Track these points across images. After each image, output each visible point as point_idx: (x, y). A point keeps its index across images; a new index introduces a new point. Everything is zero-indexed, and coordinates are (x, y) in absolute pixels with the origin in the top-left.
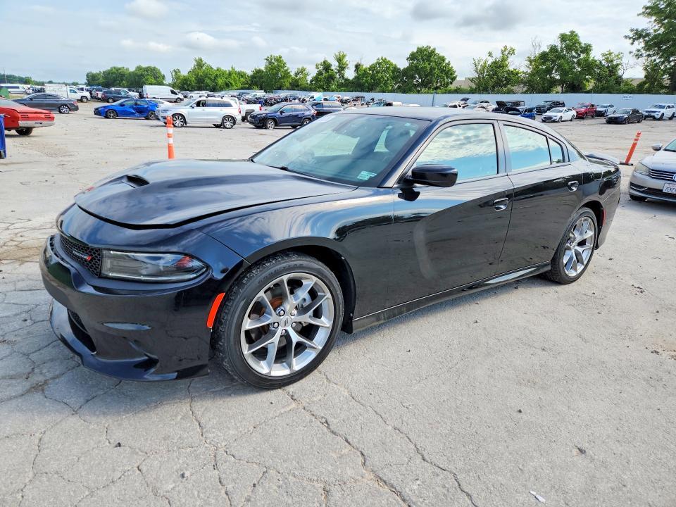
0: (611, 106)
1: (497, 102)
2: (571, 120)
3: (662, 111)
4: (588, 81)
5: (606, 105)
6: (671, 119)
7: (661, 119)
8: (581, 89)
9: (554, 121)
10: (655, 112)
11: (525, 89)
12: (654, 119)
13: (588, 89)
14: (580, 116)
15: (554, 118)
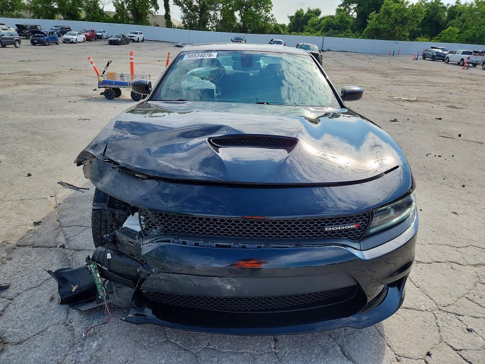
0: (104, 32)
1: (16, 25)
2: (83, 42)
3: (138, 36)
4: (80, 11)
5: (100, 31)
6: (143, 41)
7: (138, 41)
8: (77, 17)
9: (72, 42)
10: (133, 37)
11: (32, 15)
12: (134, 41)
13: (82, 18)
14: (88, 39)
15: (72, 40)
